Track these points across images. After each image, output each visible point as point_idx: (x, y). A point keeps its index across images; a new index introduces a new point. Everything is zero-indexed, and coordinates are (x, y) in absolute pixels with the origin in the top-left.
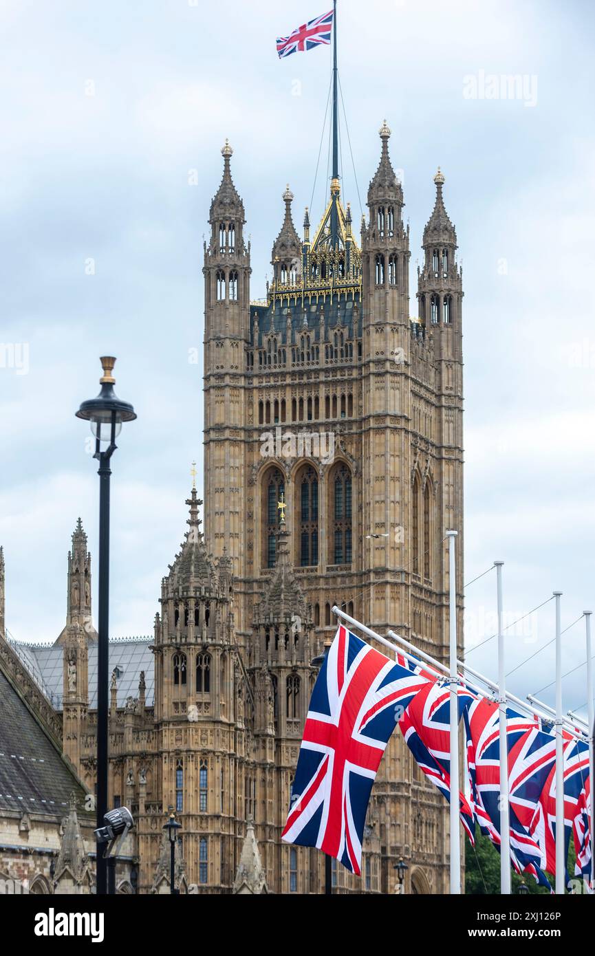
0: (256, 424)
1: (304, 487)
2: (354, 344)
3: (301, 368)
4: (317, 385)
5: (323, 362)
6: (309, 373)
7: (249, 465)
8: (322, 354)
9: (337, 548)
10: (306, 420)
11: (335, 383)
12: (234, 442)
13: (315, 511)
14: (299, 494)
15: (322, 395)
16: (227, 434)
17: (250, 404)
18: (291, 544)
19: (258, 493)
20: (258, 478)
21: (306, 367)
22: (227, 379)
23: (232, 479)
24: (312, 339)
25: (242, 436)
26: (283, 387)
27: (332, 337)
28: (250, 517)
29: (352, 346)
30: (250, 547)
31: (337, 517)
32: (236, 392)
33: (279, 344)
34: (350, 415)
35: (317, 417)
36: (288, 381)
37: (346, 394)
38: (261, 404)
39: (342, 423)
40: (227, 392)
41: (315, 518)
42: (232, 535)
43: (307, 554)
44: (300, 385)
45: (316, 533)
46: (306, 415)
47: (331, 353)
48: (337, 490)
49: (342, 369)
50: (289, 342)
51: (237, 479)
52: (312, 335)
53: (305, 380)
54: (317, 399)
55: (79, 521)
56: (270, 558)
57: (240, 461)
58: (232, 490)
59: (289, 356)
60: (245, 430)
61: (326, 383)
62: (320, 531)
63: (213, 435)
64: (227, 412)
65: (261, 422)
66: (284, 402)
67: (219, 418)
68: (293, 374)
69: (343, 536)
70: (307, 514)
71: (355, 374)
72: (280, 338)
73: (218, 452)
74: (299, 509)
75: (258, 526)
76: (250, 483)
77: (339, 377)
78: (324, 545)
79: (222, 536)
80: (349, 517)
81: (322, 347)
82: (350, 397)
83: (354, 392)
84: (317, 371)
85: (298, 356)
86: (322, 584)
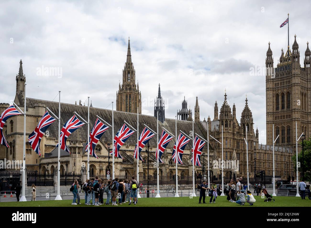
0: (274, 87)
1: (282, 97)
2: (290, 72)
3: (281, 77)
4: (284, 80)
5: (285, 76)
6: (283, 78)
7: (273, 94)
8: (285, 75)
9: (288, 106)
10: (282, 86)
11: (287, 79)
12: (271, 90)
13: (284, 100)
14: (282, 98)
15: (285, 81)
16: (269, 89)
17: (273, 84)
18: (280, 106)
19: (275, 98)
20: (275, 96)
21: (282, 77)
22: (269, 80)
23: (270, 96)
24: (283, 72)
25: (272, 89)
26: (279, 81)
27: (286, 72)
28: (273, 102)
29: (290, 73)
30: (274, 107)
31: (288, 101)
32: (271, 82)
33: (278, 74)
34: (290, 84)
35: (284, 85)
36: (279, 79)
37: (289, 80)
38: (275, 84)
39: (288, 85)
40: (269, 82)
41: (284, 102)
42: (270, 105)
43: (283, 107)
44: (281, 80)
45: (284, 104)
46: (282, 85)
47: (286, 74)
48: (288, 97)
49: (288, 76)
50: (279, 73)
51: (271, 96)
52: (283, 71)
53: (282, 79)
54: (284, 82)
56: (277, 108)
57: (272, 93)
58: (270, 98)
59: (280, 75)
60: (272, 88)
61: (286, 79)
62: (285, 103)
63: (267, 89)
64: (269, 86)
65: (275, 87)
66: (279, 83)
67: (268, 87)
68: (280, 78)
69: (289, 104)
70: (283, 101)
71: (290, 77)
72: (278, 73)
73: (268, 92)
74: (282, 100)
75: (275, 103)
76: (274, 97)
77: (288, 78)
78: (285, 106)
79: (269, 105)
80: (290, 101)
81: (285, 73)
82: (290, 81)
83: (290, 80)
84: (284, 77)
85: (281, 75)
86: (285, 112)
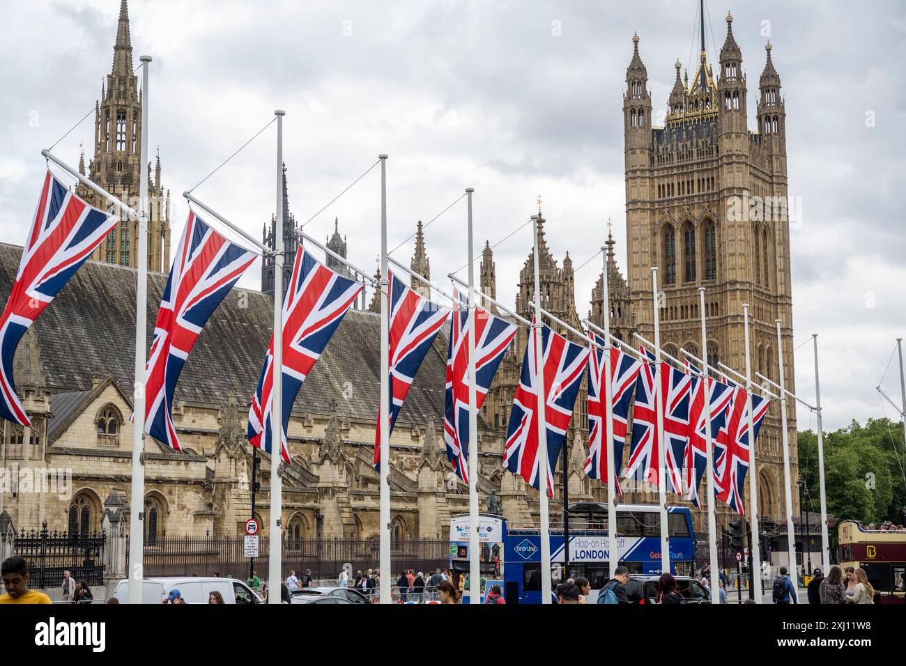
0: (657, 199)
1: (687, 234)
2: (714, 146)
3: (682, 163)
4: (692, 172)
5: (695, 159)
6: (687, 166)
7: (653, 223)
8: (695, 154)
9: (708, 270)
10: (686, 194)
11: (703, 171)
12: (644, 210)
13: (694, 248)
14: (684, 239)
15: (695, 179)
16: (639, 205)
17: (653, 186)
18: (679, 269)
19: (659, 240)
20: (659, 231)
21: (686, 163)
22: (638, 173)
23: (643, 232)
24: (689, 146)
25: (648, 206)
26: (672, 175)
27: (700, 144)
28: (654, 254)
29: (712, 149)
31: (707, 251)
32: (644, 180)
33: (669, 150)
34: (713, 190)
35: (693, 192)
36: (675, 172)
37: (710, 177)
38: (659, 186)
39: (708, 195)
40: (638, 181)
41: (694, 253)
42: (643, 265)
43: (689, 275)
44: (682, 173)
45: (694, 262)
46: (686, 191)
47: (700, 153)
48: (706, 235)
49: (707, 162)
50: (675, 148)
51: (646, 232)
52: (689, 143)
53: (685, 170)
54: (693, 181)
55: (487, 243)
56: (669, 278)
57: (647, 221)
58: (643, 238)
59: (675, 156)
60: (650, 202)
61: (697, 171)
62: (696, 260)
63: (631, 207)
64: (639, 193)
65: (660, 197)
66: (673, 185)
67: (634, 197)
68: (678, 167)
69: (710, 263)
70: (689, 251)
71: (715, 164)
72: (669, 146)
73: (635, 217)
74: (684, 247)
75: (659, 259)
76: (654, 234)
77: (705, 167)
78: (699, 269)
79: (638, 266)
80: (714, 251)
81: (695, 150)
82: (713, 178)
83: (715, 176)
84: (692, 165)
85: (681, 157)
